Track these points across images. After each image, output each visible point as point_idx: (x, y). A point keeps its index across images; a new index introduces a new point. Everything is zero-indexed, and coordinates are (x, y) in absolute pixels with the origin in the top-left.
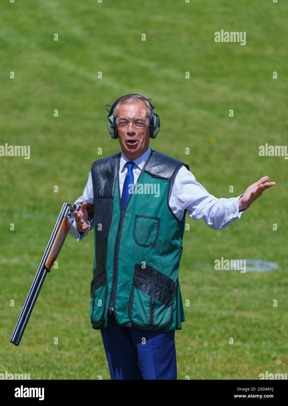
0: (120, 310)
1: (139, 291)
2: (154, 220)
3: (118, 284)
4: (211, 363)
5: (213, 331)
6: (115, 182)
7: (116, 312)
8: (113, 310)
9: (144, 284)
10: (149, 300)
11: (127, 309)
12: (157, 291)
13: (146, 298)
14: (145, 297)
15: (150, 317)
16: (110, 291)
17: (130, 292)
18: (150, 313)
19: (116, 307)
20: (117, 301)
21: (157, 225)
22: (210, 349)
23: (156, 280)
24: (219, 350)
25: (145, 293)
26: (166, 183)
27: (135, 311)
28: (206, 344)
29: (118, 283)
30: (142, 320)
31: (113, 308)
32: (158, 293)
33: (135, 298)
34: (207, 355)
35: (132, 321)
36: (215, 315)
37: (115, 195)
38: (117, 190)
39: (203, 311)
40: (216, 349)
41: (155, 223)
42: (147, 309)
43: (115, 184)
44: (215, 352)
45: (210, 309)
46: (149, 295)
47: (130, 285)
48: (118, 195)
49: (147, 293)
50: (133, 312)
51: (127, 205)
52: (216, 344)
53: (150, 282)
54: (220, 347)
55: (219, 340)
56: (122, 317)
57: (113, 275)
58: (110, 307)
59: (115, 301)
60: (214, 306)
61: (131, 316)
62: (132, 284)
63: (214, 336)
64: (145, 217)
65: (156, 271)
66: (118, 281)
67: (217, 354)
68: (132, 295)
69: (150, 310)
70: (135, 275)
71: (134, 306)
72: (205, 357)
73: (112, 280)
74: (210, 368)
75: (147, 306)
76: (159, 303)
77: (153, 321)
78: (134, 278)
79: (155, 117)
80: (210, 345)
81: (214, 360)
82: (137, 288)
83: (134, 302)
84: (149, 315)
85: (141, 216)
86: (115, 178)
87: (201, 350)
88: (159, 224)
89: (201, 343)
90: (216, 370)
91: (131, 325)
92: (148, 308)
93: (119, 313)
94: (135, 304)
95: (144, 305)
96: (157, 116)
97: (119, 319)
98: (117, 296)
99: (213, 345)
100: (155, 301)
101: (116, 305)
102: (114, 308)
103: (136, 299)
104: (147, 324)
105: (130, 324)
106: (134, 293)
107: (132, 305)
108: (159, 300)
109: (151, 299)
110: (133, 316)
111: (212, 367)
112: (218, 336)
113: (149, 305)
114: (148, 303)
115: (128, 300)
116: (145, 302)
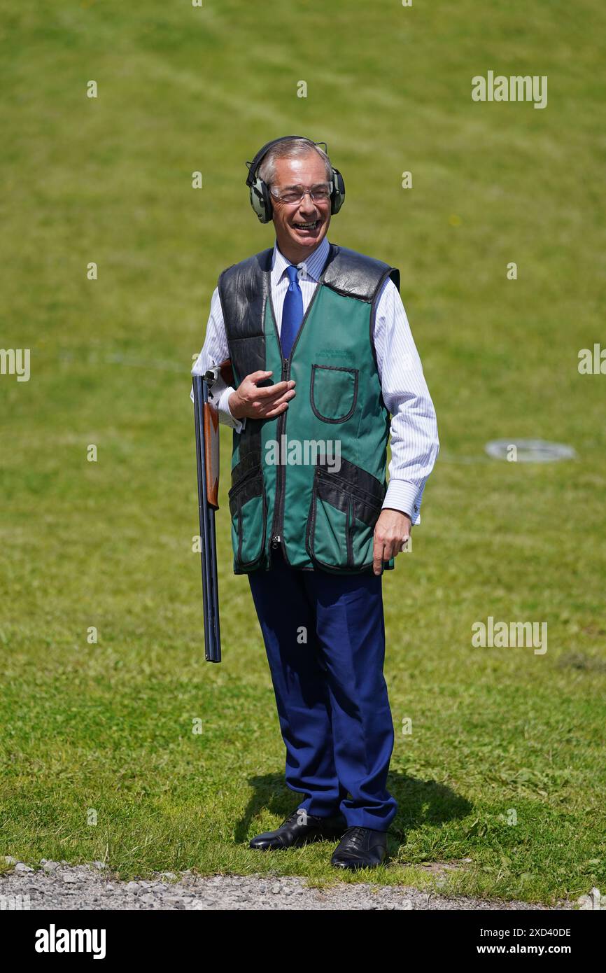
0: (292, 540)
1: (326, 504)
2: (348, 374)
3: (287, 493)
4: (449, 628)
5: (453, 570)
6: (266, 306)
7: (286, 544)
8: (279, 540)
9: (334, 490)
10: (345, 520)
11: (304, 539)
12: (357, 504)
13: (338, 517)
14: (337, 514)
15: (347, 551)
16: (272, 506)
17: (308, 506)
18: (347, 544)
19: (286, 534)
20: (287, 524)
21: (354, 382)
22: (447, 602)
23: (355, 483)
24: (464, 606)
25: (338, 509)
26: (366, 306)
27: (319, 541)
28: (439, 593)
29: (286, 491)
30: (334, 558)
31: (279, 537)
32: (360, 506)
33: (318, 517)
34: (442, 614)
35: (313, 560)
36: (456, 541)
37: (268, 329)
38: (270, 321)
39: (434, 533)
40: (458, 603)
41: (350, 378)
42: (341, 536)
43: (265, 308)
44: (455, 609)
45: (447, 529)
46: (343, 510)
47: (309, 493)
48: (272, 329)
49: (340, 506)
50: (316, 542)
51: (294, 348)
52: (458, 594)
53: (344, 488)
54: (464, 600)
55: (465, 587)
56: (296, 553)
57: (277, 476)
58: (273, 534)
59: (282, 524)
60: (455, 525)
61: (314, 550)
62: (312, 492)
63: (454, 579)
64: (330, 369)
65: (353, 465)
66: (287, 487)
67: (460, 612)
68: (312, 513)
69: (346, 539)
70: (316, 475)
71: (317, 532)
72: (438, 618)
73: (275, 486)
74: (446, 637)
75: (342, 532)
76: (363, 524)
77: (353, 558)
78: (315, 482)
79: (336, 176)
80: (447, 596)
81: (455, 622)
82: (321, 498)
83: (317, 524)
84: (345, 547)
85: (323, 368)
86: (265, 298)
87: (431, 604)
88: (356, 380)
89: (431, 592)
90: (457, 641)
91: (314, 568)
92: (343, 535)
93: (290, 546)
94: (320, 528)
95: (335, 529)
96: (338, 173)
97: (290, 556)
98: (285, 514)
99: (453, 596)
100: (354, 522)
101: (284, 532)
102: (282, 538)
103: (320, 519)
104: (342, 564)
105: (311, 565)
106: (316, 506)
107: (314, 531)
108: (361, 519)
109: (347, 517)
110: (316, 551)
111: (452, 636)
112: (462, 579)
113: (344, 529)
114: (343, 526)
115: (304, 522)
116: (337, 525)
